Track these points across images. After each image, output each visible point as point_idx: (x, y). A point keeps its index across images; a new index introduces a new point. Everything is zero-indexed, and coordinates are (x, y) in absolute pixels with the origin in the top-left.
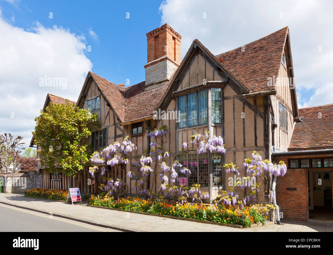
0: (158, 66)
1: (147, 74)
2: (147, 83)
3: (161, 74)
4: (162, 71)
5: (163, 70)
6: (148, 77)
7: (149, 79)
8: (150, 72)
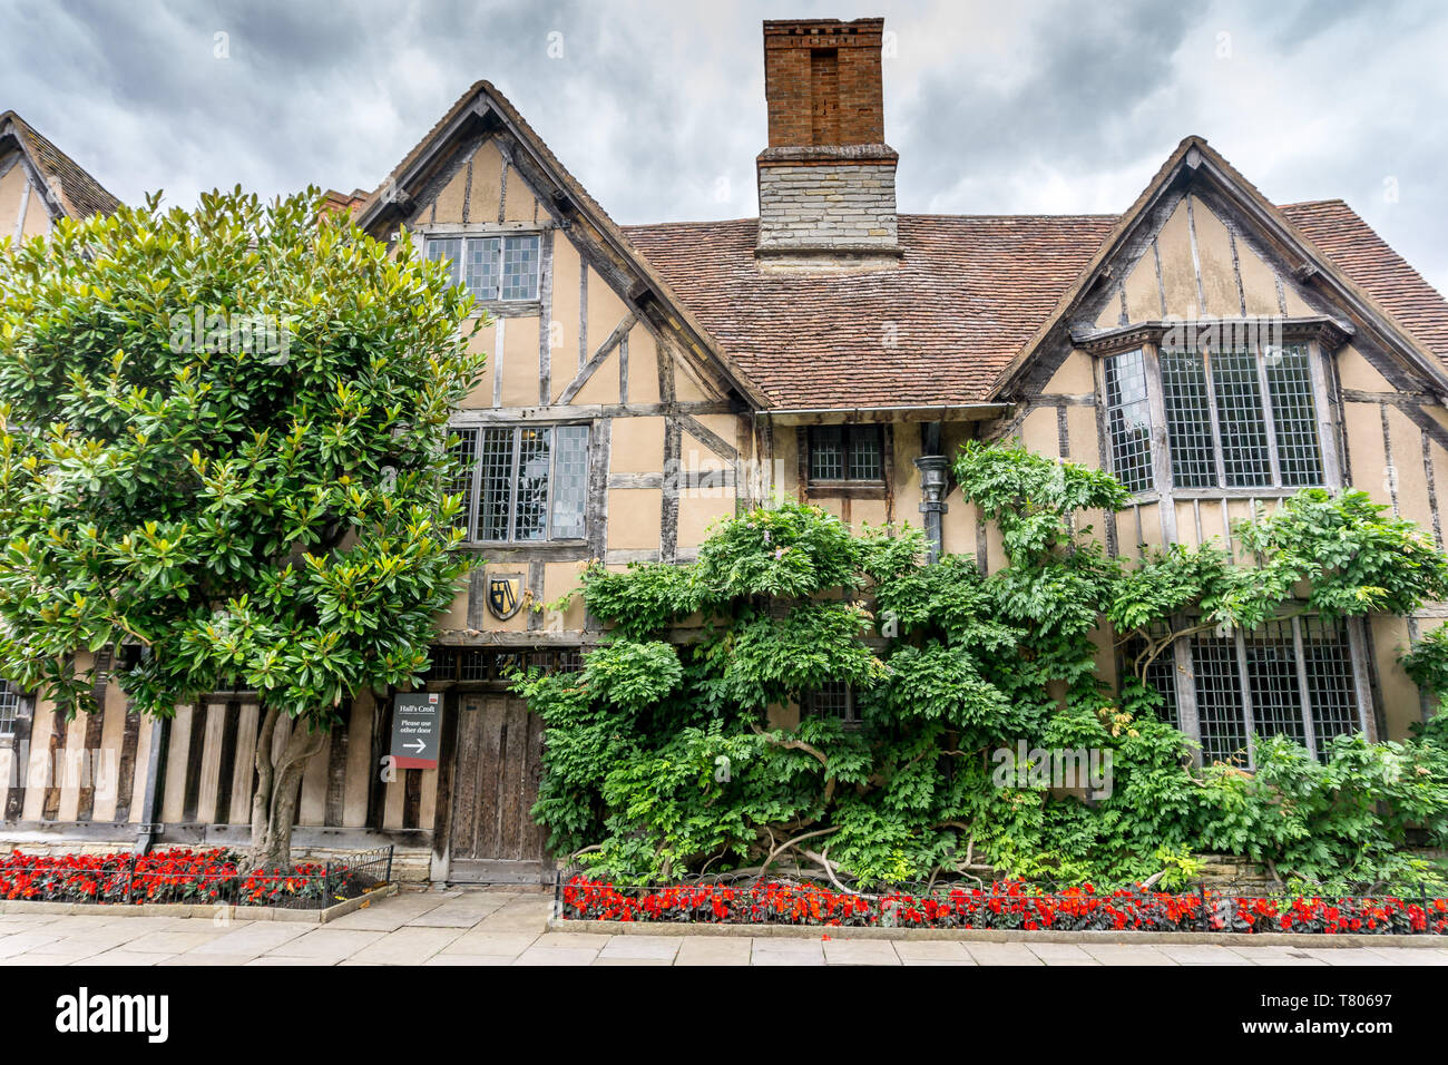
0: (842, 177)
1: (777, 198)
2: (775, 238)
3: (857, 218)
4: (868, 205)
5: (872, 205)
6: (782, 212)
7: (787, 224)
8: (797, 192)
